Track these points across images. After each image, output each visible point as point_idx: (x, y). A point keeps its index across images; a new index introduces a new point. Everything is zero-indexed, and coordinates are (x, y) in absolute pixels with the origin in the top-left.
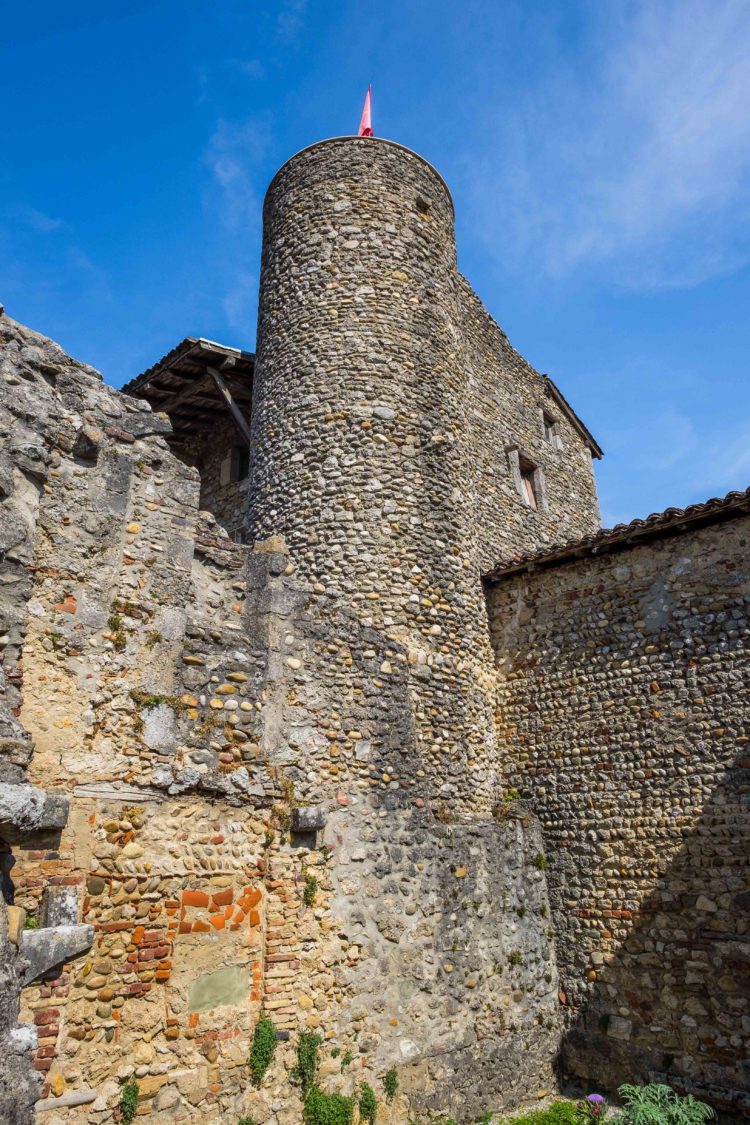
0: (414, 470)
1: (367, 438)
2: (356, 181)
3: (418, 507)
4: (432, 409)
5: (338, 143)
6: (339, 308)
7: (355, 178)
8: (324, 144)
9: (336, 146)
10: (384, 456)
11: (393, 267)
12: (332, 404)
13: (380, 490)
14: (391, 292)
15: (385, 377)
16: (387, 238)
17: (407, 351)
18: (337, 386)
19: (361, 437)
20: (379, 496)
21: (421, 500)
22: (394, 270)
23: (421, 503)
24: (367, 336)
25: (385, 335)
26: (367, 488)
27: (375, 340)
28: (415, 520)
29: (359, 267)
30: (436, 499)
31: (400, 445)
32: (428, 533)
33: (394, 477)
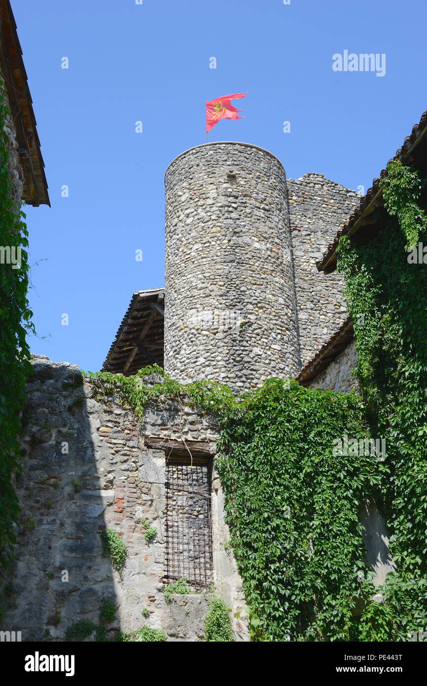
0: (223, 346)
1: (198, 335)
2: (192, 179)
3: (225, 367)
4: (236, 305)
5: (183, 157)
6: (185, 262)
7: (191, 177)
8: (177, 159)
9: (182, 159)
10: (206, 343)
11: (211, 226)
12: (182, 320)
13: (204, 363)
14: (210, 243)
15: (207, 296)
16: (208, 209)
17: (219, 276)
18: (184, 309)
19: (195, 335)
20: (203, 367)
21: (227, 362)
22: (212, 228)
23: (228, 364)
24: (197, 275)
25: (207, 271)
26: (197, 364)
27: (201, 276)
28: (223, 375)
29: (194, 234)
30: (238, 359)
31: (215, 334)
32: (231, 380)
33: (212, 353)
